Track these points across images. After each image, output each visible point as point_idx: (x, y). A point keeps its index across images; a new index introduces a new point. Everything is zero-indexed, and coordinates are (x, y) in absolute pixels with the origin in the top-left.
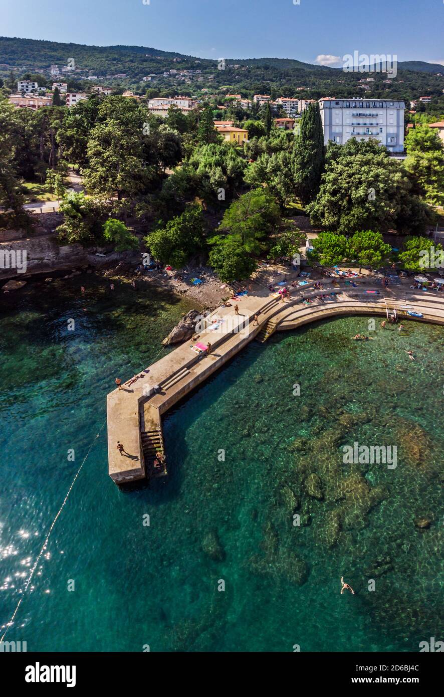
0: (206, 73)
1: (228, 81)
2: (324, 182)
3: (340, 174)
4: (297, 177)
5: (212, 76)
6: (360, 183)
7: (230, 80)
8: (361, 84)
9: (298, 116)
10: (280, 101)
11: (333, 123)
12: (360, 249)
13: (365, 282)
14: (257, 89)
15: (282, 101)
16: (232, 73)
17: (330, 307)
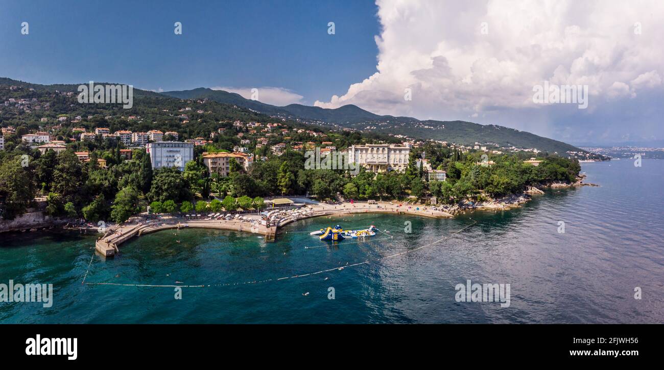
0: (41, 101)
1: (64, 109)
2: (153, 184)
3: (158, 181)
4: (142, 183)
5: (48, 104)
6: (166, 183)
7: (65, 108)
8: (181, 113)
9: (132, 145)
10: (118, 134)
11: (157, 155)
12: (167, 206)
13: (171, 220)
14: (97, 121)
15: (120, 134)
16: (67, 102)
17: (160, 227)
